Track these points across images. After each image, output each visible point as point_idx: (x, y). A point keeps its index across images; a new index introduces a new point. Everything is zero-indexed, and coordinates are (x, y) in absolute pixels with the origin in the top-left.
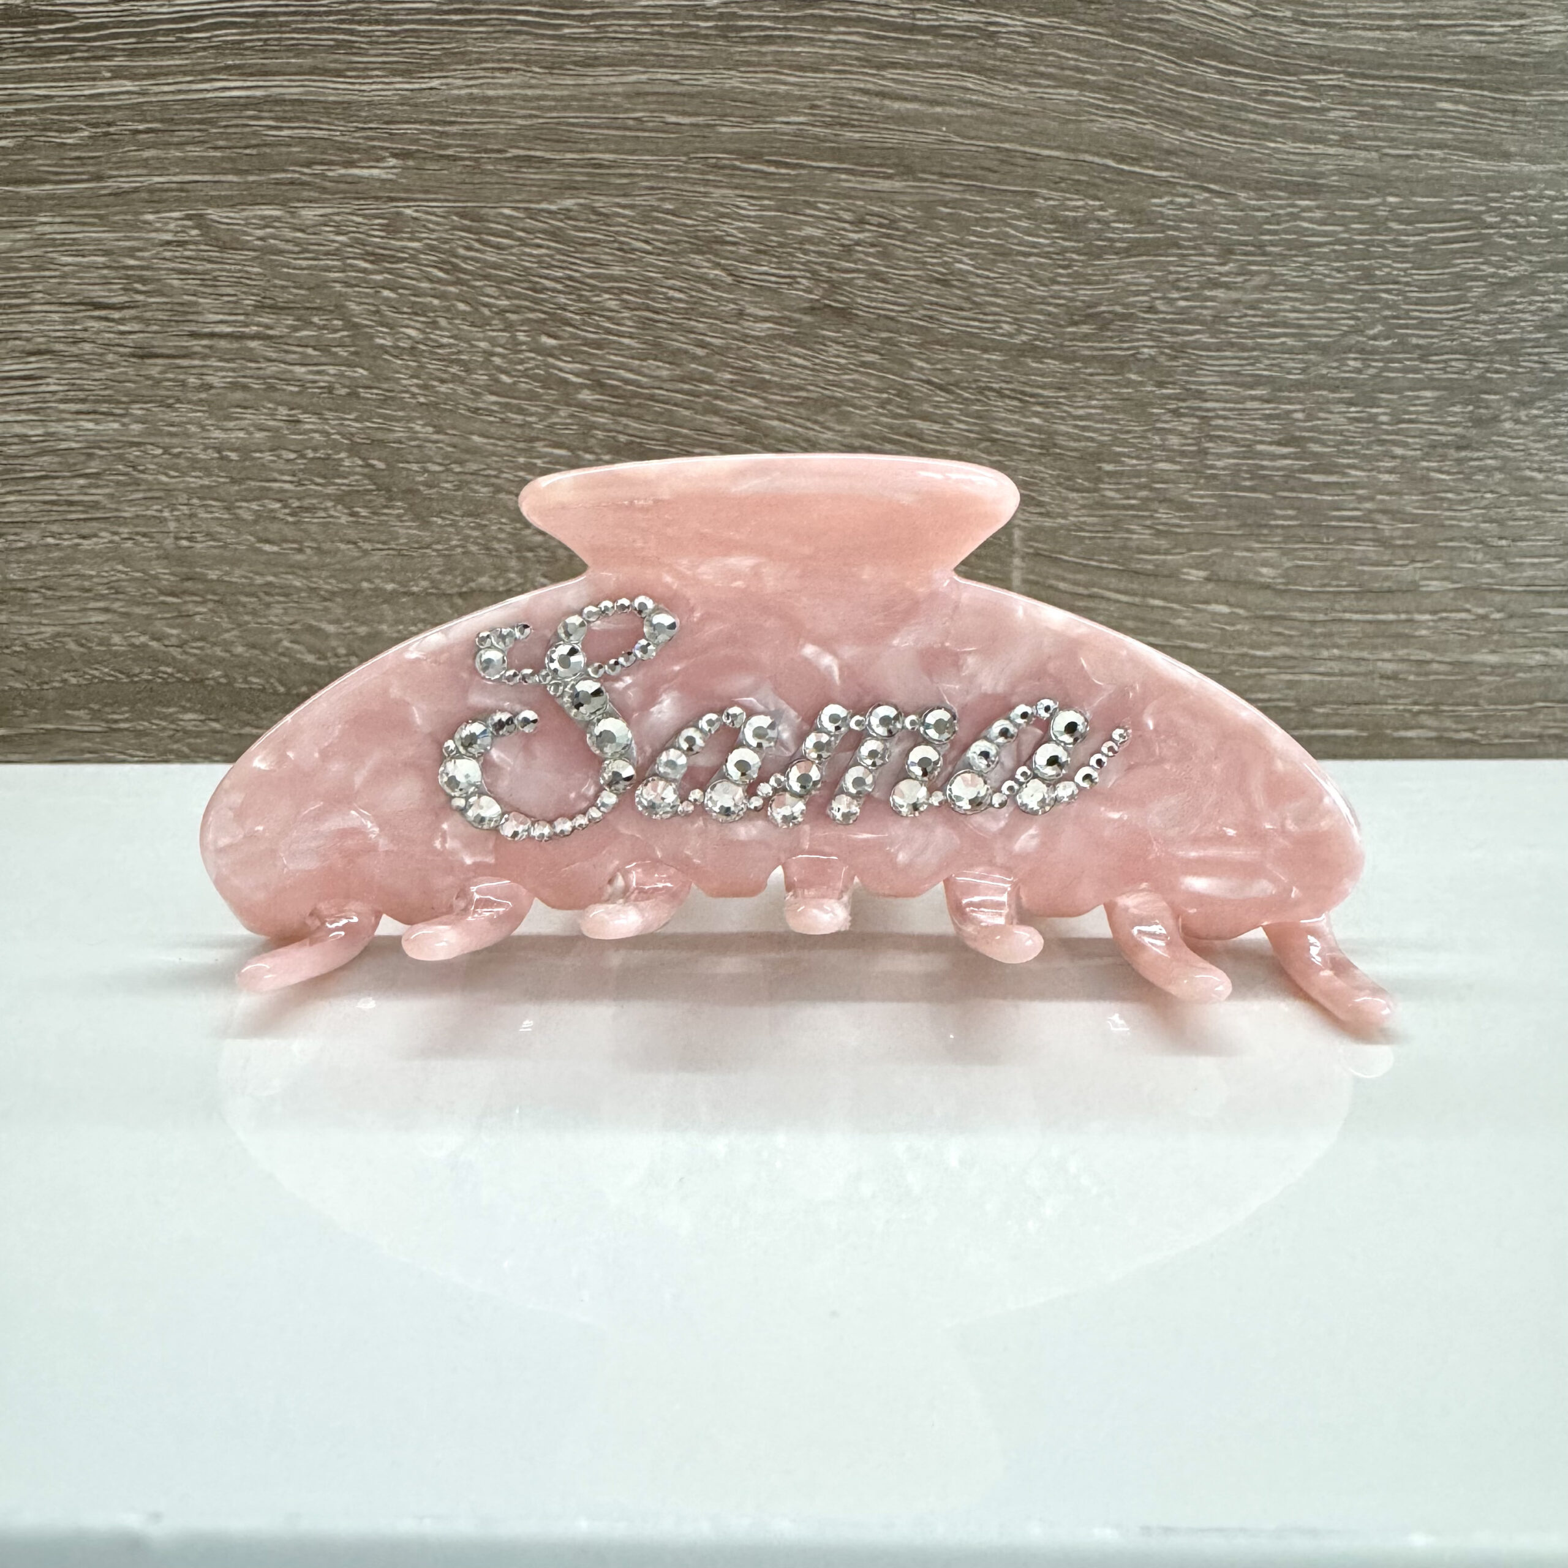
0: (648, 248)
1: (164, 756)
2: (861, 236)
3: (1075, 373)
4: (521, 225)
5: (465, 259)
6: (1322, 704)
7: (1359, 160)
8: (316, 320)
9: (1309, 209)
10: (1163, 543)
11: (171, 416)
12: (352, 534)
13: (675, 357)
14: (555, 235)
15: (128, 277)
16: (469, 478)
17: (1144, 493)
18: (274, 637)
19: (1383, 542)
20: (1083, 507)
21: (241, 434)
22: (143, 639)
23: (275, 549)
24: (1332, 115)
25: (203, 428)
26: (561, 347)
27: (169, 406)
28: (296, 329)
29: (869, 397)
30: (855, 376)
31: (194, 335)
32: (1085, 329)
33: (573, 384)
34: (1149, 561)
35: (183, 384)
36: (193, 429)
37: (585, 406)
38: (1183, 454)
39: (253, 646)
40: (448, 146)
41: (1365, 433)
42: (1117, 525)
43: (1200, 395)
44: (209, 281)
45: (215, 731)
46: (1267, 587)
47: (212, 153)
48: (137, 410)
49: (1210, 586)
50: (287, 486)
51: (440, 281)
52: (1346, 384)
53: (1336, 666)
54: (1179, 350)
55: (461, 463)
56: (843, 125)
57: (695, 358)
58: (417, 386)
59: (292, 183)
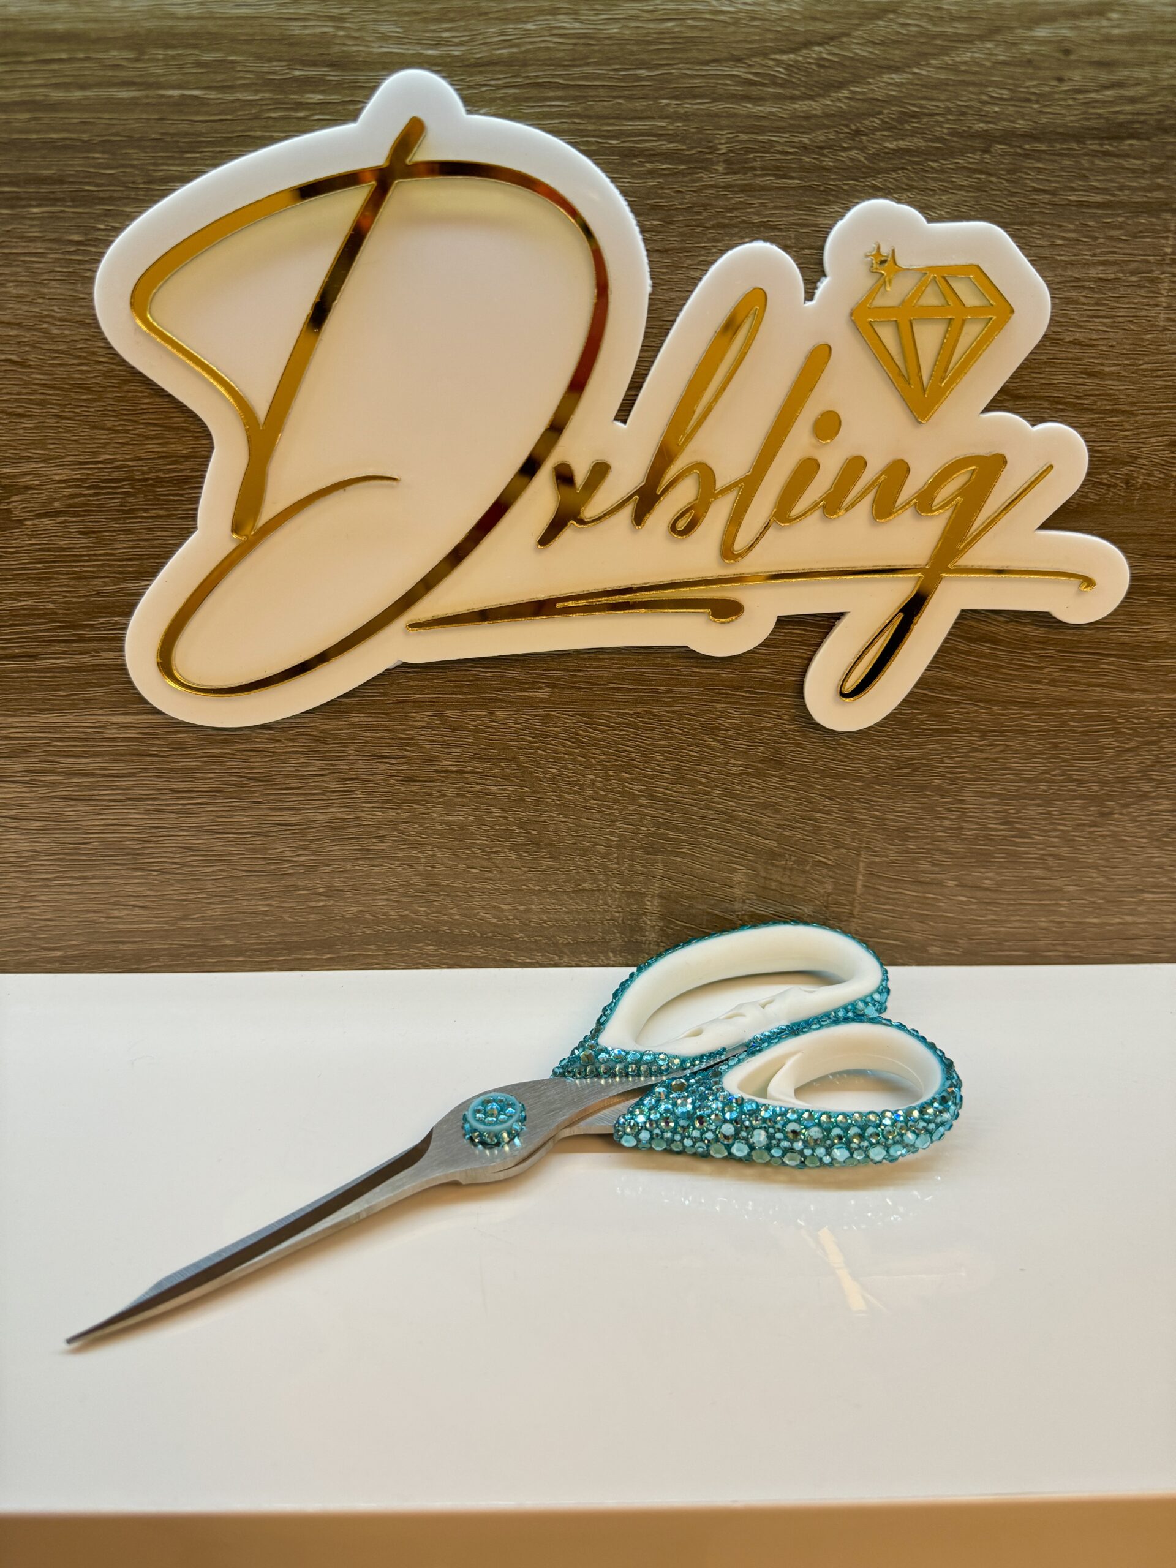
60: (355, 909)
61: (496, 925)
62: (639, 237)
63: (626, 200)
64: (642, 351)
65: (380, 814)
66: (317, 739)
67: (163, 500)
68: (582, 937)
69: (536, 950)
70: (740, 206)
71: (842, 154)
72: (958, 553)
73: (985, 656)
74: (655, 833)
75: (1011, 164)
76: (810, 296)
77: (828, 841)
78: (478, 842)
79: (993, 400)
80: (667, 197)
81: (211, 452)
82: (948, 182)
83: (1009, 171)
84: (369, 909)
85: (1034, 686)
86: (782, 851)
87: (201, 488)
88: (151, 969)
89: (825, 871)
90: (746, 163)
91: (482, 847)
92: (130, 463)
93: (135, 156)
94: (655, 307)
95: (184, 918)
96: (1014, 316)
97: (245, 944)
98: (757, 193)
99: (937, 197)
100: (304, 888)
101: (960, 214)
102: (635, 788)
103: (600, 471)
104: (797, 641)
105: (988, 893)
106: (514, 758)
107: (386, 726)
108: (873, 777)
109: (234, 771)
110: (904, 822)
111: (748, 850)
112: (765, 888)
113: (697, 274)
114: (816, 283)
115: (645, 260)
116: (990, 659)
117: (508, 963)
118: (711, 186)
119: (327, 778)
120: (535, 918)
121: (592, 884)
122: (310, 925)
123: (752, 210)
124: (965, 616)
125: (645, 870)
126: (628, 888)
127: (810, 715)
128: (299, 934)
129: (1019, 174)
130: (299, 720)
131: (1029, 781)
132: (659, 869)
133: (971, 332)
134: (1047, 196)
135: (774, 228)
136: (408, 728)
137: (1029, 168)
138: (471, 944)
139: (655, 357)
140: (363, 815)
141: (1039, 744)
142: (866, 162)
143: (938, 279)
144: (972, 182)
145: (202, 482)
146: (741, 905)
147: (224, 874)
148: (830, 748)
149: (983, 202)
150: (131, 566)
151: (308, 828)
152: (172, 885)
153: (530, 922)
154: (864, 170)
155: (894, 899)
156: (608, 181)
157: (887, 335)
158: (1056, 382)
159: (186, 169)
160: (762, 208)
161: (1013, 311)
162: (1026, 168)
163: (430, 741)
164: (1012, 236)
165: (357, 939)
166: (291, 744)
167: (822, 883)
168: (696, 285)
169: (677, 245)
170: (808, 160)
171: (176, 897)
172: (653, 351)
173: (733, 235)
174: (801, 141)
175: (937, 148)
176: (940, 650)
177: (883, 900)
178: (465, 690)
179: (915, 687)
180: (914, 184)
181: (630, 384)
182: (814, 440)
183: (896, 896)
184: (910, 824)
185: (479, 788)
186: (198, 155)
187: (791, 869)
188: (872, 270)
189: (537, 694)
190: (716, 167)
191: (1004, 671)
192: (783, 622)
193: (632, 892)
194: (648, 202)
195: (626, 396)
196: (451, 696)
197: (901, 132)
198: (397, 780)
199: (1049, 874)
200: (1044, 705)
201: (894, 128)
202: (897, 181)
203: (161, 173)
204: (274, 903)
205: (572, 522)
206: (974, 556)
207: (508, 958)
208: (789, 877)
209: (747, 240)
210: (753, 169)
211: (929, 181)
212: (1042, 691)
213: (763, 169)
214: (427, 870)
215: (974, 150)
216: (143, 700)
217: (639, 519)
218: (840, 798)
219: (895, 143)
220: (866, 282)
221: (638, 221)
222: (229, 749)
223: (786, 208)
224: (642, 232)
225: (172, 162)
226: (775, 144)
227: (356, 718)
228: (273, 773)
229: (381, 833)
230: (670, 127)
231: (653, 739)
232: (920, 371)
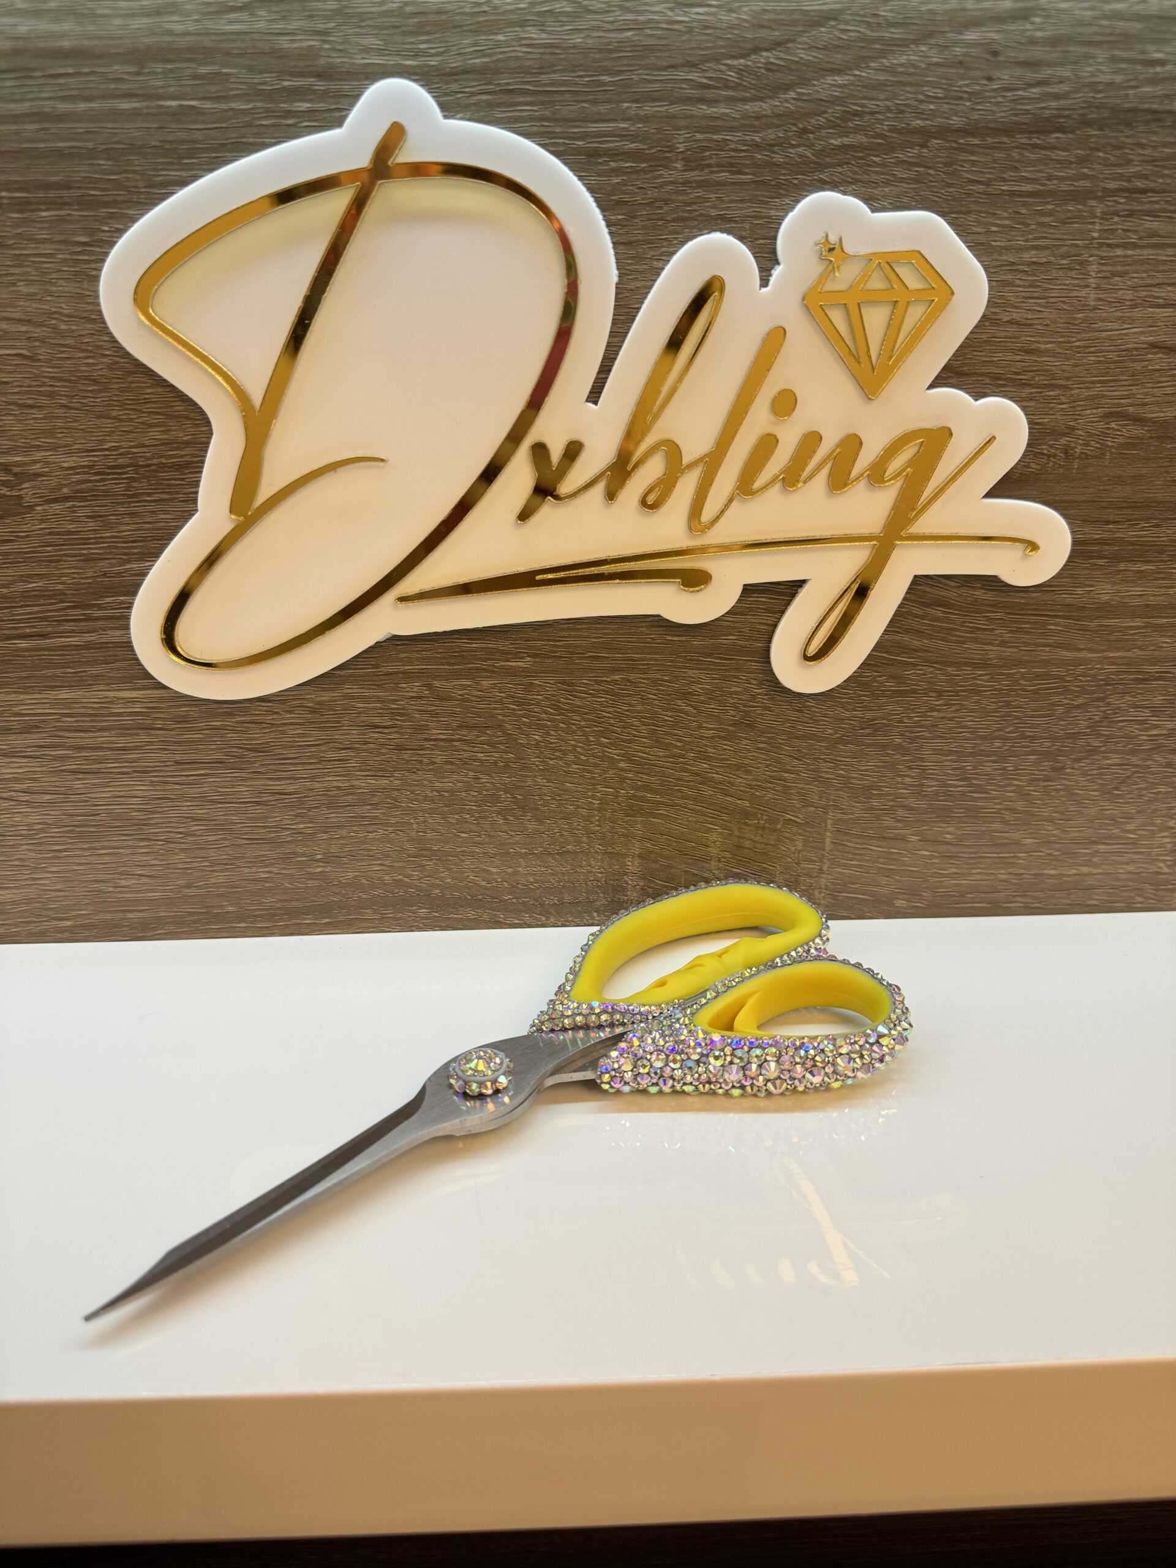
0: (655, 697)
1: (410, 929)
2: (760, 691)
3: (861, 751)
4: (592, 688)
5: (564, 704)
6: (970, 893)
7: (1009, 652)
8: (488, 732)
9: (981, 675)
10: (900, 825)
11: (415, 777)
12: (506, 828)
13: (667, 747)
14: (608, 692)
15: (392, 713)
16: (564, 802)
17: (892, 803)
18: (466, 874)
19: (1005, 822)
20: (862, 810)
21: (450, 784)
22: (400, 877)
23: (467, 835)
24: (997, 632)
25: (431, 782)
26: (611, 743)
27: (414, 772)
28: (478, 736)
29: (761, 763)
30: (754, 754)
31: (426, 740)
32: (867, 731)
33: (616, 759)
34: (892, 833)
35: (421, 762)
36: (426, 782)
37: (622, 770)
38: (912, 786)
39: (456, 879)
40: (555, 652)
41: (999, 775)
42: (878, 817)
43: (922, 760)
44: (435, 714)
45: (435, 917)
46: (948, 843)
47: (436, 655)
48: (397, 774)
49: (922, 843)
50: (474, 807)
51: (551, 714)
52: (993, 753)
53: (978, 877)
54: (913, 740)
55: (559, 796)
56: (754, 640)
57: (676, 747)
58: (539, 761)
59: (477, 669)
60: (351, 875)
61: (485, 888)
62: (606, 231)
63: (593, 196)
64: (610, 336)
65: (373, 782)
66: (313, 711)
67: (165, 485)
68: (567, 898)
69: (524, 912)
70: (698, 201)
71: (791, 151)
72: (911, 521)
73: (938, 619)
74: (634, 795)
75: (947, 157)
76: (764, 283)
77: (798, 800)
78: (467, 807)
79: (937, 377)
80: (630, 193)
81: (210, 438)
82: (889, 175)
83: (946, 164)
84: (365, 874)
85: (986, 647)
86: (754, 810)
87: (201, 472)
88: (157, 937)
89: (795, 829)
90: (702, 160)
91: (470, 812)
92: (134, 450)
93: (137, 163)
94: (621, 296)
95: (188, 886)
96: (955, 297)
97: (247, 910)
98: (714, 188)
99: (880, 189)
100: (302, 856)
101: (902, 204)
102: (614, 753)
103: (573, 451)
104: (763, 609)
105: (949, 847)
106: (500, 726)
107: (378, 697)
108: (838, 738)
109: (234, 742)
110: (868, 780)
111: (722, 810)
112: (739, 847)
113: (660, 264)
114: (770, 270)
115: (612, 252)
116: (943, 623)
117: (498, 925)
118: (671, 182)
119: (323, 748)
120: (522, 880)
121: (575, 846)
122: (308, 891)
123: (710, 204)
124: (919, 581)
125: (626, 831)
126: (610, 850)
127: (777, 679)
128: (297, 900)
129: (955, 167)
130: (295, 693)
131: (984, 738)
132: (638, 829)
133: (915, 314)
134: (981, 187)
135: (730, 220)
136: (398, 698)
137: (965, 161)
138: (461, 906)
139: (623, 342)
140: (357, 783)
141: (992, 702)
142: (813, 158)
143: (883, 264)
144: (911, 174)
145: (202, 467)
146: (717, 863)
147: (227, 843)
148: (797, 710)
149: (922, 193)
150: (135, 547)
151: (305, 797)
152: (177, 854)
153: (518, 884)
154: (812, 165)
155: (860, 855)
156: (575, 179)
157: (837, 317)
158: (996, 359)
159: (184, 174)
160: (717, 202)
161: (953, 293)
162: (961, 161)
163: (420, 711)
164: (951, 224)
165: (353, 903)
166: (288, 716)
167: (793, 840)
168: (659, 275)
169: (640, 237)
170: (759, 157)
171: (180, 866)
172: (621, 336)
173: (693, 227)
174: (752, 140)
175: (879, 144)
176: (895, 615)
177: (850, 856)
178: (452, 661)
179: (872, 650)
180: (858, 177)
181: (600, 368)
182: (772, 418)
183: (863, 852)
184: (873, 782)
185: (466, 755)
186: (195, 161)
187: (763, 828)
188: (821, 258)
189: (519, 664)
190: (675, 165)
191: (958, 633)
192: (749, 590)
193: (613, 853)
194: (613, 198)
195: (596, 379)
196: (438, 667)
197: (846, 129)
198: (390, 749)
199: (1006, 828)
200: (996, 666)
201: (838, 126)
202: (842, 174)
203: (161, 178)
204: (273, 869)
205: (549, 498)
206: (925, 524)
207: (497, 919)
208: (762, 835)
209: (705, 232)
210: (709, 166)
211: (872, 174)
212: (994, 652)
213: (718, 165)
214: (419, 836)
215: (912, 145)
216: (148, 676)
217: (611, 495)
218: (806, 759)
219: (839, 140)
220: (816, 269)
221: (604, 216)
222: (230, 722)
223: (741, 201)
224: (608, 226)
225: (171, 167)
226: (729, 142)
227: (350, 689)
228: (272, 744)
229: (375, 800)
230: (632, 128)
231: (630, 705)
232: (869, 350)
